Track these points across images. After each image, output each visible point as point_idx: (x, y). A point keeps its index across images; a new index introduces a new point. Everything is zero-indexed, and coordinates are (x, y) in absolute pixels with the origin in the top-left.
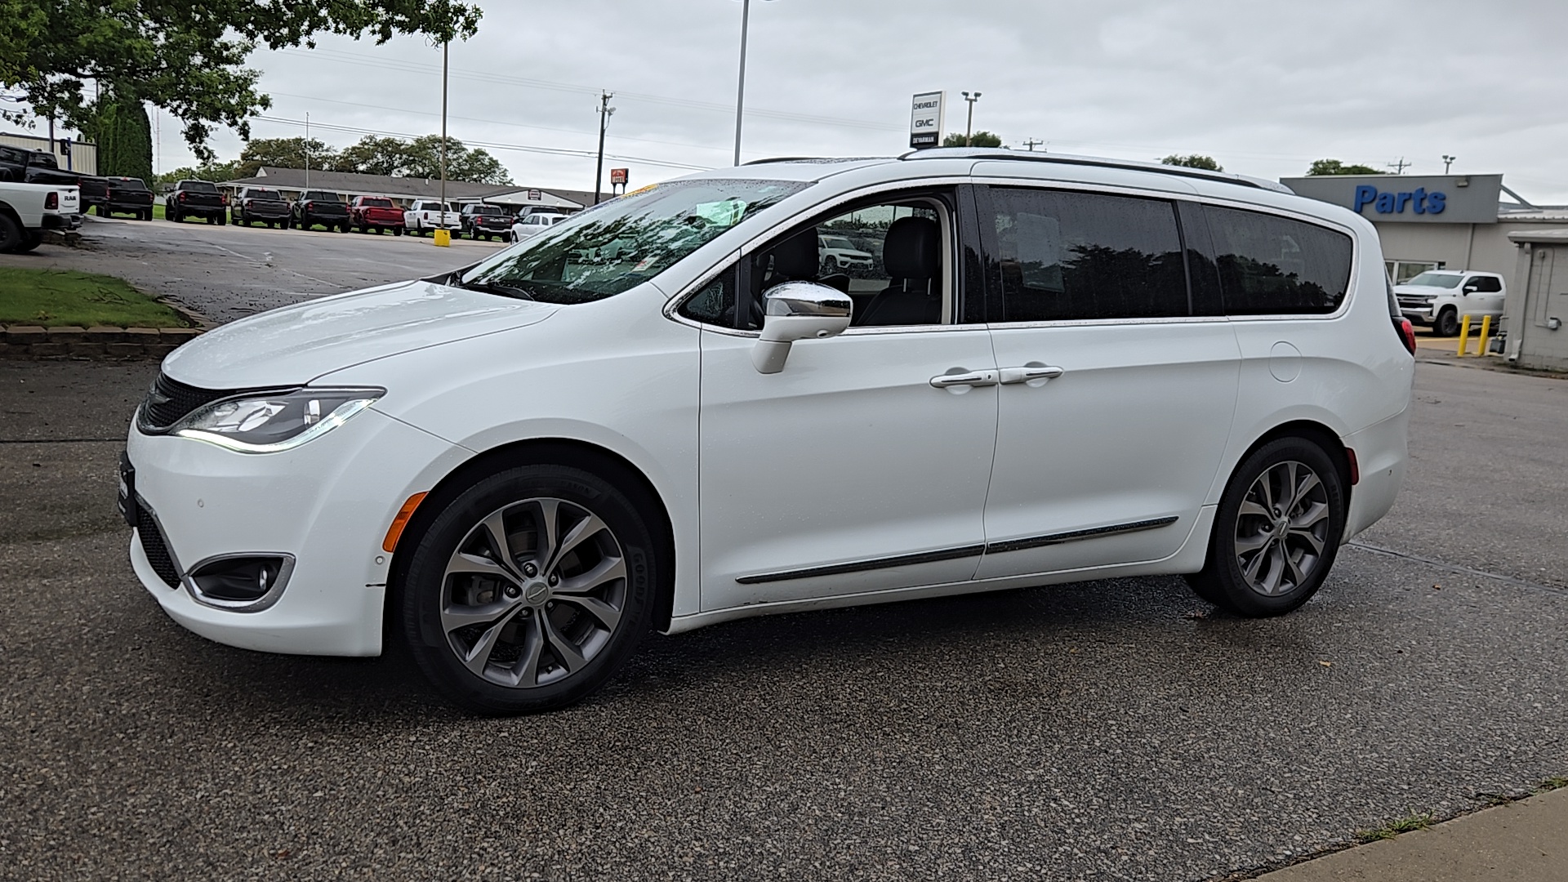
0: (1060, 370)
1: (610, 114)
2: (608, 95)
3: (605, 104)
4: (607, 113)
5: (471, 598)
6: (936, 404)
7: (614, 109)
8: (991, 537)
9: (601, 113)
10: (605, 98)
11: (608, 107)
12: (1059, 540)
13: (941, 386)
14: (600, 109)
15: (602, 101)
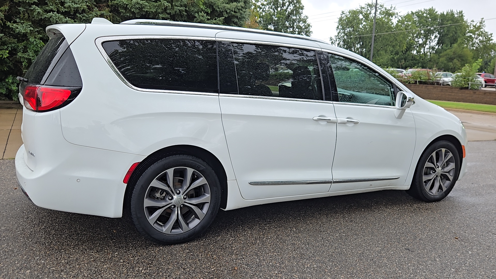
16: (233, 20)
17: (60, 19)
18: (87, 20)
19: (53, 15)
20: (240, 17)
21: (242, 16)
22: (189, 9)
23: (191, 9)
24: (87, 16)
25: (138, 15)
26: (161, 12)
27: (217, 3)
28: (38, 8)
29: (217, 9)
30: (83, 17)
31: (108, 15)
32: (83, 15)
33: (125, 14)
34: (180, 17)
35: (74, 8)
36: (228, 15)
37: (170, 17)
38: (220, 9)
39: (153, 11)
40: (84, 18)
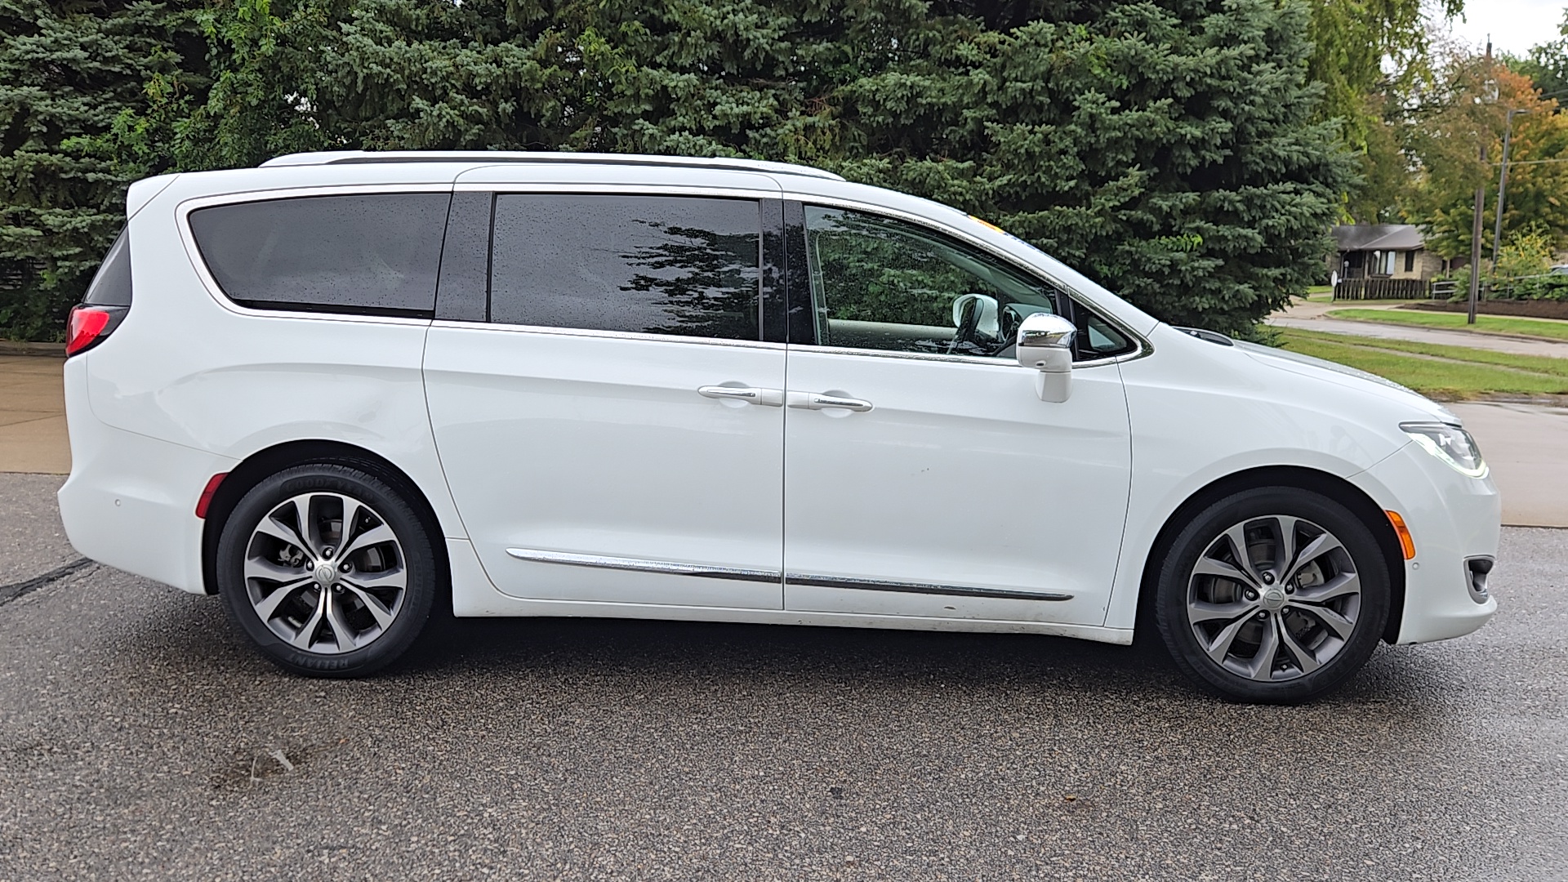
16: (1215, 103)
17: (698, 148)
18: (774, 145)
19: (681, 139)
20: (1241, 91)
21: (1247, 87)
22: (1057, 85)
23: (1063, 85)
24: (773, 134)
25: (906, 118)
26: (973, 103)
27: (1147, 56)
28: (650, 126)
29: (1150, 75)
30: (763, 137)
31: (827, 125)
32: (763, 133)
33: (872, 119)
34: (1034, 110)
35: (737, 116)
36: (1195, 89)
37: (998, 114)
38: (1161, 75)
39: (949, 103)
40: (765, 140)
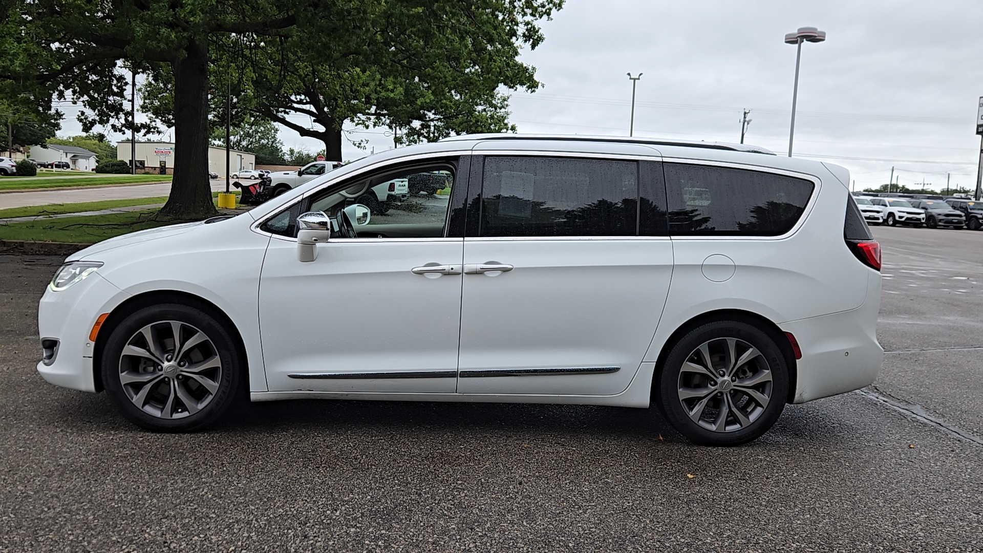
0: (511, 267)
1: (748, 124)
2: (747, 111)
3: (745, 118)
4: (746, 123)
5: (141, 370)
6: (418, 283)
7: (750, 121)
8: (462, 367)
9: (742, 124)
10: (745, 113)
11: (747, 119)
12: (515, 374)
13: (420, 273)
14: (742, 120)
15: (743, 116)
